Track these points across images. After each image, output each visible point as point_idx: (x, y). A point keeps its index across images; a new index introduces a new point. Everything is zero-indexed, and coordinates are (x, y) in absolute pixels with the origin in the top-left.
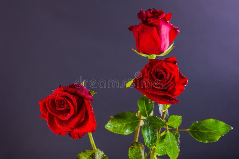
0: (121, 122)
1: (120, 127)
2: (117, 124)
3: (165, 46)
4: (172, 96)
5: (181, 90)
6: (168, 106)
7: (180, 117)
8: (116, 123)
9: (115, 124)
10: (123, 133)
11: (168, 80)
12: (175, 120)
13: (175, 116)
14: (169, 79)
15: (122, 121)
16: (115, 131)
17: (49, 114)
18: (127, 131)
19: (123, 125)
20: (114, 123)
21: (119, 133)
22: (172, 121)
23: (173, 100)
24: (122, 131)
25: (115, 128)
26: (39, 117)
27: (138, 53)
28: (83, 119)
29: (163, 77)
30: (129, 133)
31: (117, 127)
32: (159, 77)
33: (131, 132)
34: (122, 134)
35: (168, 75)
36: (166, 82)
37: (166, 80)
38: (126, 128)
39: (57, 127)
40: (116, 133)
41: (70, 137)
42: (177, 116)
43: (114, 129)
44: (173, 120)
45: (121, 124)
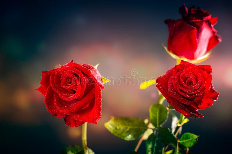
0: (125, 125)
1: (123, 129)
2: (120, 126)
3: (200, 53)
4: (197, 107)
5: (209, 105)
6: (186, 121)
7: (196, 137)
8: (120, 123)
9: (119, 125)
10: (124, 137)
11: (197, 89)
12: (189, 138)
13: (190, 134)
14: (199, 88)
15: (127, 124)
16: (116, 132)
17: (51, 88)
18: (130, 136)
19: (127, 128)
20: (117, 123)
21: (119, 136)
22: (185, 139)
23: (195, 113)
24: (123, 134)
25: (116, 128)
26: (36, 89)
27: (168, 52)
28: (87, 106)
29: (192, 84)
30: (131, 140)
31: (120, 129)
32: (187, 83)
33: (134, 139)
34: (122, 138)
35: (198, 84)
36: (194, 90)
37: (195, 88)
38: (129, 132)
39: (55, 107)
40: (116, 135)
41: (65, 123)
42: (193, 134)
43: (115, 131)
44: (187, 138)
45: (125, 127)
